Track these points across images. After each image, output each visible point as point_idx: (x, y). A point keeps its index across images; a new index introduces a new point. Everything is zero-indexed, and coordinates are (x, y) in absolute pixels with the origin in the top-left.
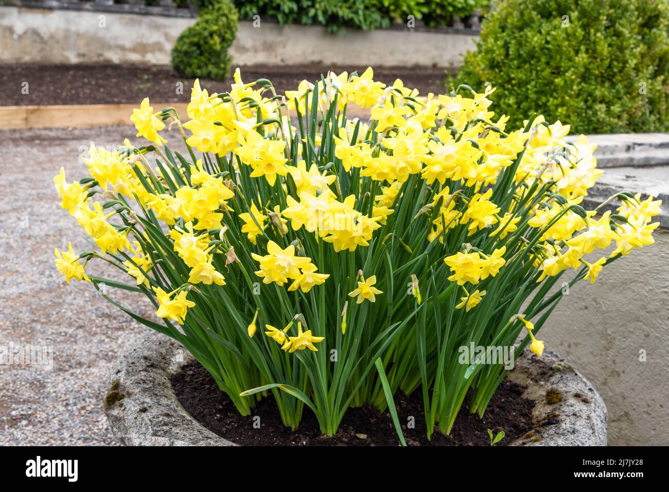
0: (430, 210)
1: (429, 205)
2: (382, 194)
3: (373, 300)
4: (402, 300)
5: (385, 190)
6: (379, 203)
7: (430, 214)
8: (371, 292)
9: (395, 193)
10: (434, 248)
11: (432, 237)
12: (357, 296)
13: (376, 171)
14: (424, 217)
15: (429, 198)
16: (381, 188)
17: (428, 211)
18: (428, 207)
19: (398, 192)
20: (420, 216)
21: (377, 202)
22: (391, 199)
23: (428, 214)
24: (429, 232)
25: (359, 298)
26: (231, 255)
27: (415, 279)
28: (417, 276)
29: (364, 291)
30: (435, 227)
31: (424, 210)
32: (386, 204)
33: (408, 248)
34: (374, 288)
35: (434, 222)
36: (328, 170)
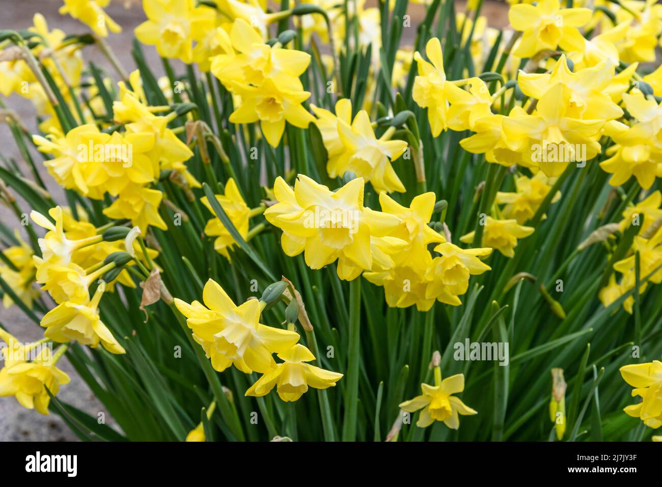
0: (613, 237)
1: (612, 226)
2: (514, 189)
3: (455, 424)
4: (528, 415)
5: (521, 182)
6: (506, 209)
7: (612, 245)
8: (449, 408)
9: (541, 192)
10: (610, 319)
11: (610, 295)
12: (419, 411)
13: (494, 145)
14: (599, 252)
15: (614, 212)
16: (516, 177)
17: (609, 240)
18: (609, 231)
19: (548, 189)
20: (591, 246)
21: (502, 207)
22: (531, 202)
23: (608, 245)
24: (605, 283)
25: (422, 416)
26: (152, 288)
27: (559, 380)
28: (565, 374)
29: (434, 406)
30: (619, 276)
31: (600, 235)
32: (518, 215)
33: (558, 307)
34: (457, 400)
35: (618, 266)
36: (399, 127)
